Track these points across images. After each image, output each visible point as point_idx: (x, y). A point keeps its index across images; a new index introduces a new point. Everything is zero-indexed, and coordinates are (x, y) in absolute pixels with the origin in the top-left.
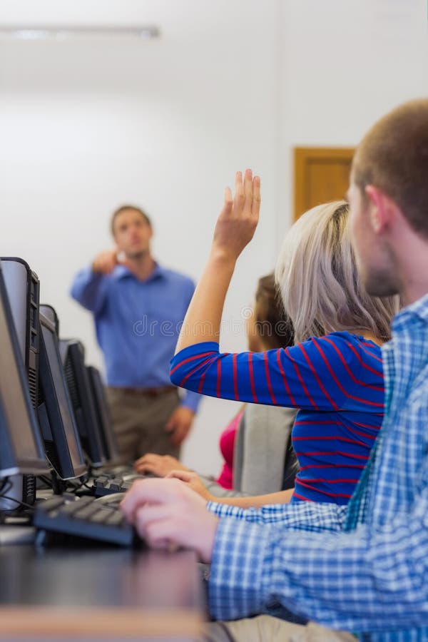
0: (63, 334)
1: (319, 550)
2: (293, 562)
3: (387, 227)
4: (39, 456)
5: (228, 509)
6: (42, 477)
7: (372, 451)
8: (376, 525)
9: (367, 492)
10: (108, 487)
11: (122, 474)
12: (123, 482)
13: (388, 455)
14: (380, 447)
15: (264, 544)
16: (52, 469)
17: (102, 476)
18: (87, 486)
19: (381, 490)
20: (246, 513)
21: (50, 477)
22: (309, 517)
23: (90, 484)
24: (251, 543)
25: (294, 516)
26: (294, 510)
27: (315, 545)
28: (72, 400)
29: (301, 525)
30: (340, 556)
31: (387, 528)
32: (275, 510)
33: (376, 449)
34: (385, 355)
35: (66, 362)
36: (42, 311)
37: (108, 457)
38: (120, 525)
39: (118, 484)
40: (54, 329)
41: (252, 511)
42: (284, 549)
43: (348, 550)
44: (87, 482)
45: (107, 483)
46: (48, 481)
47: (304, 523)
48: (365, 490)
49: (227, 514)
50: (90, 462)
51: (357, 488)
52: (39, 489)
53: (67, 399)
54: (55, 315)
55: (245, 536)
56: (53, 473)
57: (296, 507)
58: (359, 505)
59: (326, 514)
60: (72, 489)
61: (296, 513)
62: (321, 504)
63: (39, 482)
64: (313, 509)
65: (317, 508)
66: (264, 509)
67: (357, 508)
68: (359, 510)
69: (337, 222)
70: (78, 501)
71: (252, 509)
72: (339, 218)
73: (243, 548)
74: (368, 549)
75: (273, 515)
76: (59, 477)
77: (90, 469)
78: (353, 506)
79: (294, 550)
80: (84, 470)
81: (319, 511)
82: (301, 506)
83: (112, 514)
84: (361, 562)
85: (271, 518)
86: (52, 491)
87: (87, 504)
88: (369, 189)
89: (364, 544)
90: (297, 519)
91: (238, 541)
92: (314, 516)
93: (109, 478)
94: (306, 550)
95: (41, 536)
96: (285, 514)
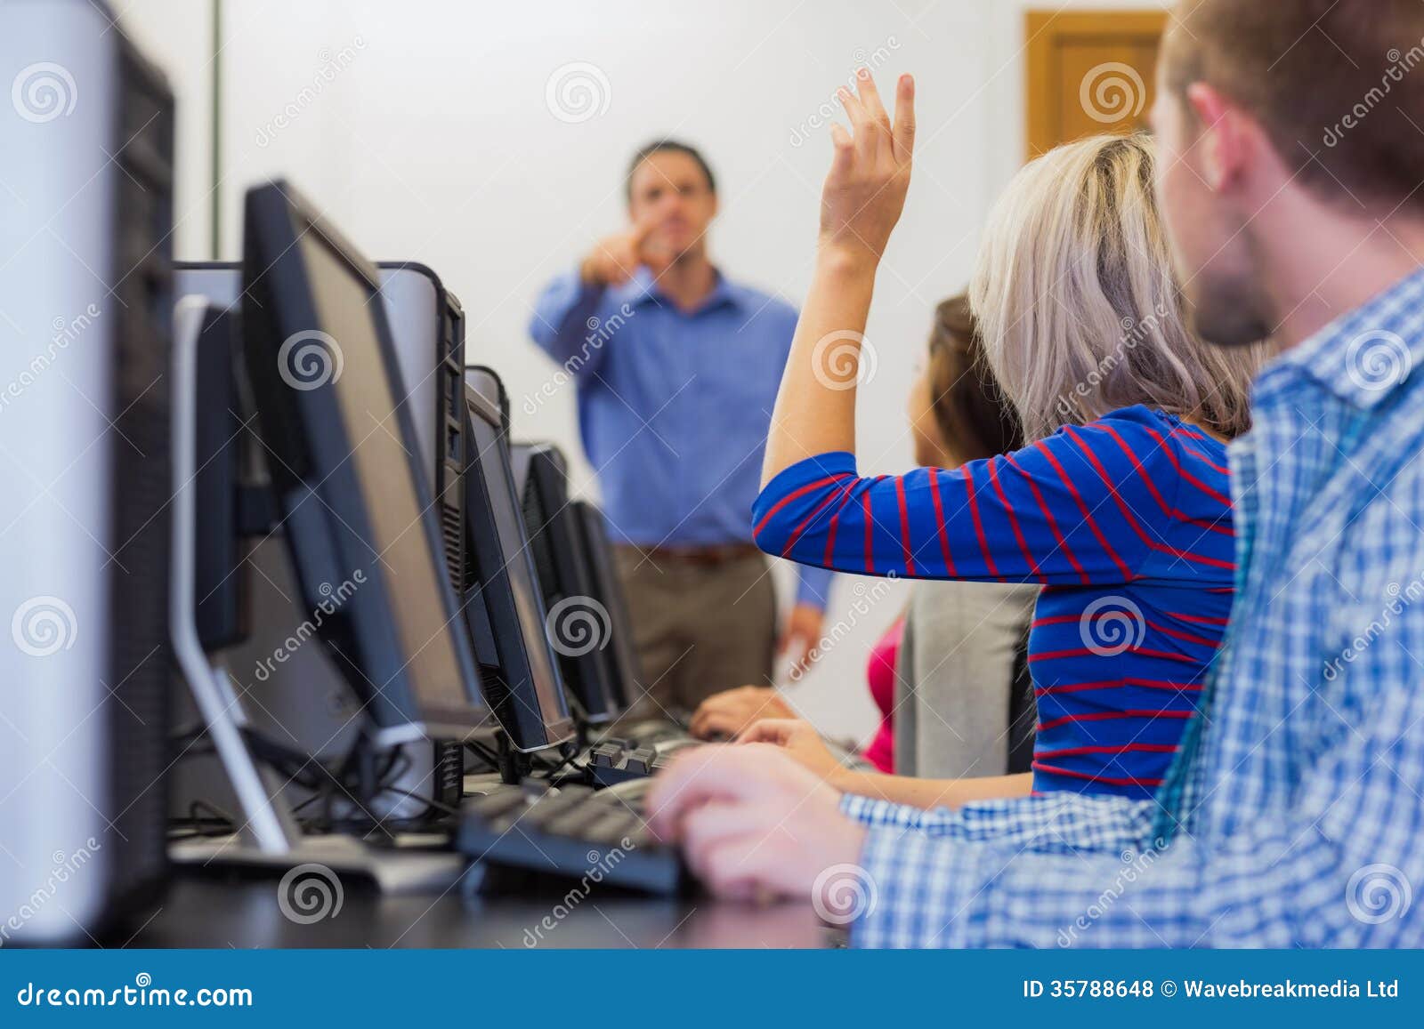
0: (520, 430)
1: (1091, 895)
2: (1034, 921)
3: (1237, 178)
4: (469, 698)
5: (887, 811)
6: (475, 746)
7: (1208, 679)
8: (1216, 837)
9: (1198, 770)
10: (621, 765)
11: (652, 738)
12: (655, 755)
13: (1244, 683)
14: (1226, 669)
15: (968, 883)
16: (499, 728)
17: (610, 742)
18: (576, 767)
19: (1228, 760)
20: (927, 818)
21: (494, 746)
22: (1068, 828)
23: (583, 761)
24: (939, 882)
25: (1035, 825)
26: (1033, 812)
27: (1080, 883)
28: (542, 577)
29: (1049, 844)
30: (1137, 908)
31: (1240, 843)
32: (991, 813)
33: (1217, 675)
34: (1235, 466)
35: (527, 495)
36: (471, 380)
37: (622, 703)
38: (648, 849)
39: (645, 760)
40: (498, 422)
41: (942, 815)
42: (1012, 894)
43: (1154, 893)
44: (576, 755)
45: (619, 757)
46: (492, 756)
47: (1057, 840)
48: (1193, 764)
49: (885, 821)
50: (581, 713)
51: (1176, 762)
52: (470, 772)
53: (530, 575)
54: (501, 388)
55: (926, 867)
56: (499, 735)
57: (1038, 805)
58: (1181, 798)
59: (1105, 820)
60: (543, 773)
61: (1039, 818)
62: (1093, 798)
63: (470, 758)
64: (1077, 809)
65: (1085, 807)
66: (967, 810)
67: (1174, 805)
68: (1179, 809)
69: (1107, 172)
70: (558, 797)
71: (940, 809)
72: (1110, 164)
73: (921, 894)
74: (1198, 889)
75: (987, 824)
76: (513, 746)
77: (583, 728)
78: (1167, 802)
79: (1033, 895)
80: (570, 729)
81: (1090, 813)
82: (1050, 803)
83: (632, 824)
84: (1183, 920)
85: (983, 831)
86: (499, 776)
87: (576, 804)
88: (1199, 91)
89: (1188, 879)
90: (1041, 831)
91: (909, 878)
92: (1080, 826)
93: (623, 748)
94: (1061, 894)
95: (475, 875)
96: (1013, 820)
